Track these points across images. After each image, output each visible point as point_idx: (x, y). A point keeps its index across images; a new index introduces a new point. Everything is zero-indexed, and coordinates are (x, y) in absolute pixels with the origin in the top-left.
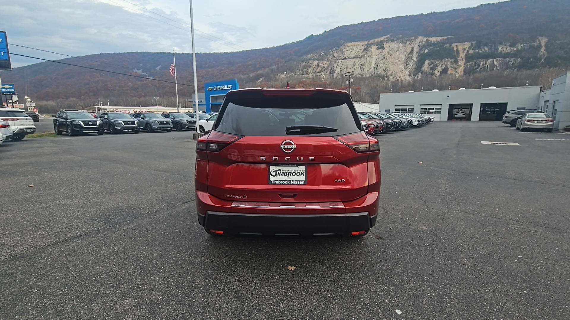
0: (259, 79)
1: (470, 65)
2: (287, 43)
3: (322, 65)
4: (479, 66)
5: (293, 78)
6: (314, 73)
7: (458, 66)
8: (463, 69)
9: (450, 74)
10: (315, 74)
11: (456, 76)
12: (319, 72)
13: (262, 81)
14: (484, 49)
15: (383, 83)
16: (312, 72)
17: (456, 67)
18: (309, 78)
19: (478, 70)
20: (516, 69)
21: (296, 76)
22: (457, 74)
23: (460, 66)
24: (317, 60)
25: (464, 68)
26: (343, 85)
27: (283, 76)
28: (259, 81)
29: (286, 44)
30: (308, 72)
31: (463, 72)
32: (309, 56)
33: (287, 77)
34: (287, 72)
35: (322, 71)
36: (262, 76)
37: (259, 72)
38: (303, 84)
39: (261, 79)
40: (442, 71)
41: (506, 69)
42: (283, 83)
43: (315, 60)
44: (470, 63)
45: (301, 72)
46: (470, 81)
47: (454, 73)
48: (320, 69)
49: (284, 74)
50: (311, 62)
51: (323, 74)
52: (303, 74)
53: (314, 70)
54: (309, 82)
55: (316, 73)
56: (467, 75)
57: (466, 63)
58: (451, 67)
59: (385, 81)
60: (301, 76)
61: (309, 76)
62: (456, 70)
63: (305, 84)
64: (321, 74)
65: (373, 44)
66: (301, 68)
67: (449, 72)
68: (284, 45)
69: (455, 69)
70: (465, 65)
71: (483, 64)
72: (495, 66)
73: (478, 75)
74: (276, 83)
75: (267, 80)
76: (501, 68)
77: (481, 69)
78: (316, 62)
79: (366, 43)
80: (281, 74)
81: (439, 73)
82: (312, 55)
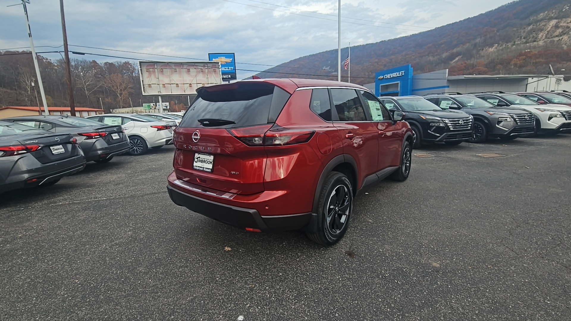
0: (455, 59)
2: (504, 4)
3: (565, 24)
5: (508, 50)
6: (549, 38)
10: (549, 40)
12: (557, 36)
13: (458, 61)
16: (544, 37)
18: (537, 46)
21: (514, 46)
24: (556, 18)
27: (491, 50)
28: (454, 61)
29: (503, 6)
30: (536, 38)
32: (541, 15)
33: (498, 50)
34: (499, 44)
35: (565, 34)
36: (458, 54)
37: (455, 50)
38: (524, 57)
39: (457, 59)
42: (490, 59)
43: (551, 19)
45: (523, 40)
48: (560, 30)
49: (494, 48)
50: (544, 23)
51: (565, 37)
52: (526, 43)
53: (548, 34)
54: (536, 52)
55: (552, 38)
60: (522, 45)
61: (538, 44)
63: (528, 57)
64: (561, 38)
66: (524, 35)
68: (499, 8)
74: (478, 60)
75: (465, 58)
78: (553, 22)
80: (489, 47)
82: (546, 12)
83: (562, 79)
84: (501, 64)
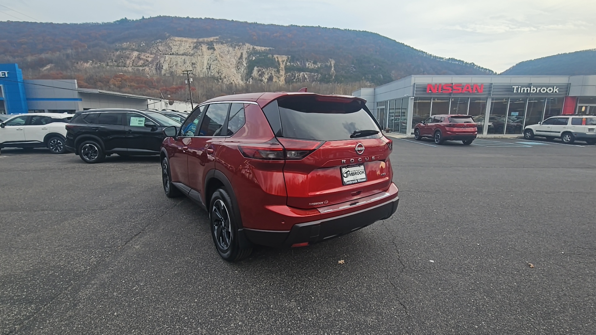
0: (45, 66)
1: (289, 75)
2: (88, 22)
3: (144, 58)
4: (295, 77)
5: (104, 69)
6: (135, 66)
7: (280, 75)
8: (284, 79)
9: (275, 82)
10: (136, 68)
11: (280, 85)
12: (141, 66)
13: (51, 69)
14: (297, 63)
15: (218, 86)
16: (131, 65)
17: (279, 76)
18: (127, 71)
19: (295, 80)
20: (319, 82)
21: (108, 67)
22: (280, 82)
23: (282, 75)
24: (137, 51)
25: (285, 77)
26: (175, 83)
27: (87, 65)
28: (45, 68)
29: (87, 24)
30: (125, 64)
31: (284, 81)
32: (125, 45)
33: (94, 68)
34: (93, 61)
35: (146, 66)
36: (49, 62)
37: (43, 56)
38: (120, 79)
39: (48, 67)
40: (268, 78)
41: (313, 81)
42: (88, 74)
43: (133, 50)
44: (289, 74)
45: (114, 63)
46: (290, 89)
47: (278, 81)
48: (141, 62)
49: (89, 63)
50: (128, 52)
51: (147, 69)
52: (118, 66)
53: (133, 62)
54: (129, 77)
55: (137, 66)
56: (288, 83)
57: (286, 73)
58: (275, 75)
59: (219, 83)
60: (115, 68)
61: (128, 70)
62: (279, 79)
63: (123, 79)
64: (144, 68)
65: (203, 42)
66: (114, 58)
67: (274, 80)
68: (84, 24)
69: (278, 77)
70: (285, 76)
71: (298, 76)
72: (305, 78)
73: (295, 84)
74: (76, 73)
75: (59, 68)
76: (309, 81)
77: (296, 80)
78: (135, 54)
79: (195, 40)
80: (84, 62)
81: (267, 79)
82: (128, 43)
83: (168, 103)
84: (100, 81)
